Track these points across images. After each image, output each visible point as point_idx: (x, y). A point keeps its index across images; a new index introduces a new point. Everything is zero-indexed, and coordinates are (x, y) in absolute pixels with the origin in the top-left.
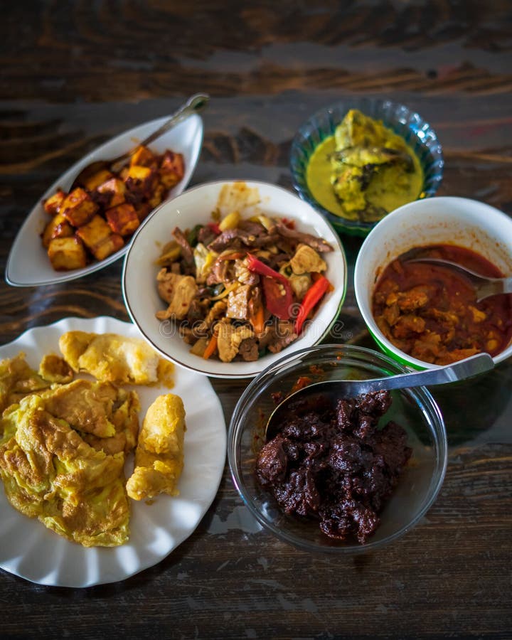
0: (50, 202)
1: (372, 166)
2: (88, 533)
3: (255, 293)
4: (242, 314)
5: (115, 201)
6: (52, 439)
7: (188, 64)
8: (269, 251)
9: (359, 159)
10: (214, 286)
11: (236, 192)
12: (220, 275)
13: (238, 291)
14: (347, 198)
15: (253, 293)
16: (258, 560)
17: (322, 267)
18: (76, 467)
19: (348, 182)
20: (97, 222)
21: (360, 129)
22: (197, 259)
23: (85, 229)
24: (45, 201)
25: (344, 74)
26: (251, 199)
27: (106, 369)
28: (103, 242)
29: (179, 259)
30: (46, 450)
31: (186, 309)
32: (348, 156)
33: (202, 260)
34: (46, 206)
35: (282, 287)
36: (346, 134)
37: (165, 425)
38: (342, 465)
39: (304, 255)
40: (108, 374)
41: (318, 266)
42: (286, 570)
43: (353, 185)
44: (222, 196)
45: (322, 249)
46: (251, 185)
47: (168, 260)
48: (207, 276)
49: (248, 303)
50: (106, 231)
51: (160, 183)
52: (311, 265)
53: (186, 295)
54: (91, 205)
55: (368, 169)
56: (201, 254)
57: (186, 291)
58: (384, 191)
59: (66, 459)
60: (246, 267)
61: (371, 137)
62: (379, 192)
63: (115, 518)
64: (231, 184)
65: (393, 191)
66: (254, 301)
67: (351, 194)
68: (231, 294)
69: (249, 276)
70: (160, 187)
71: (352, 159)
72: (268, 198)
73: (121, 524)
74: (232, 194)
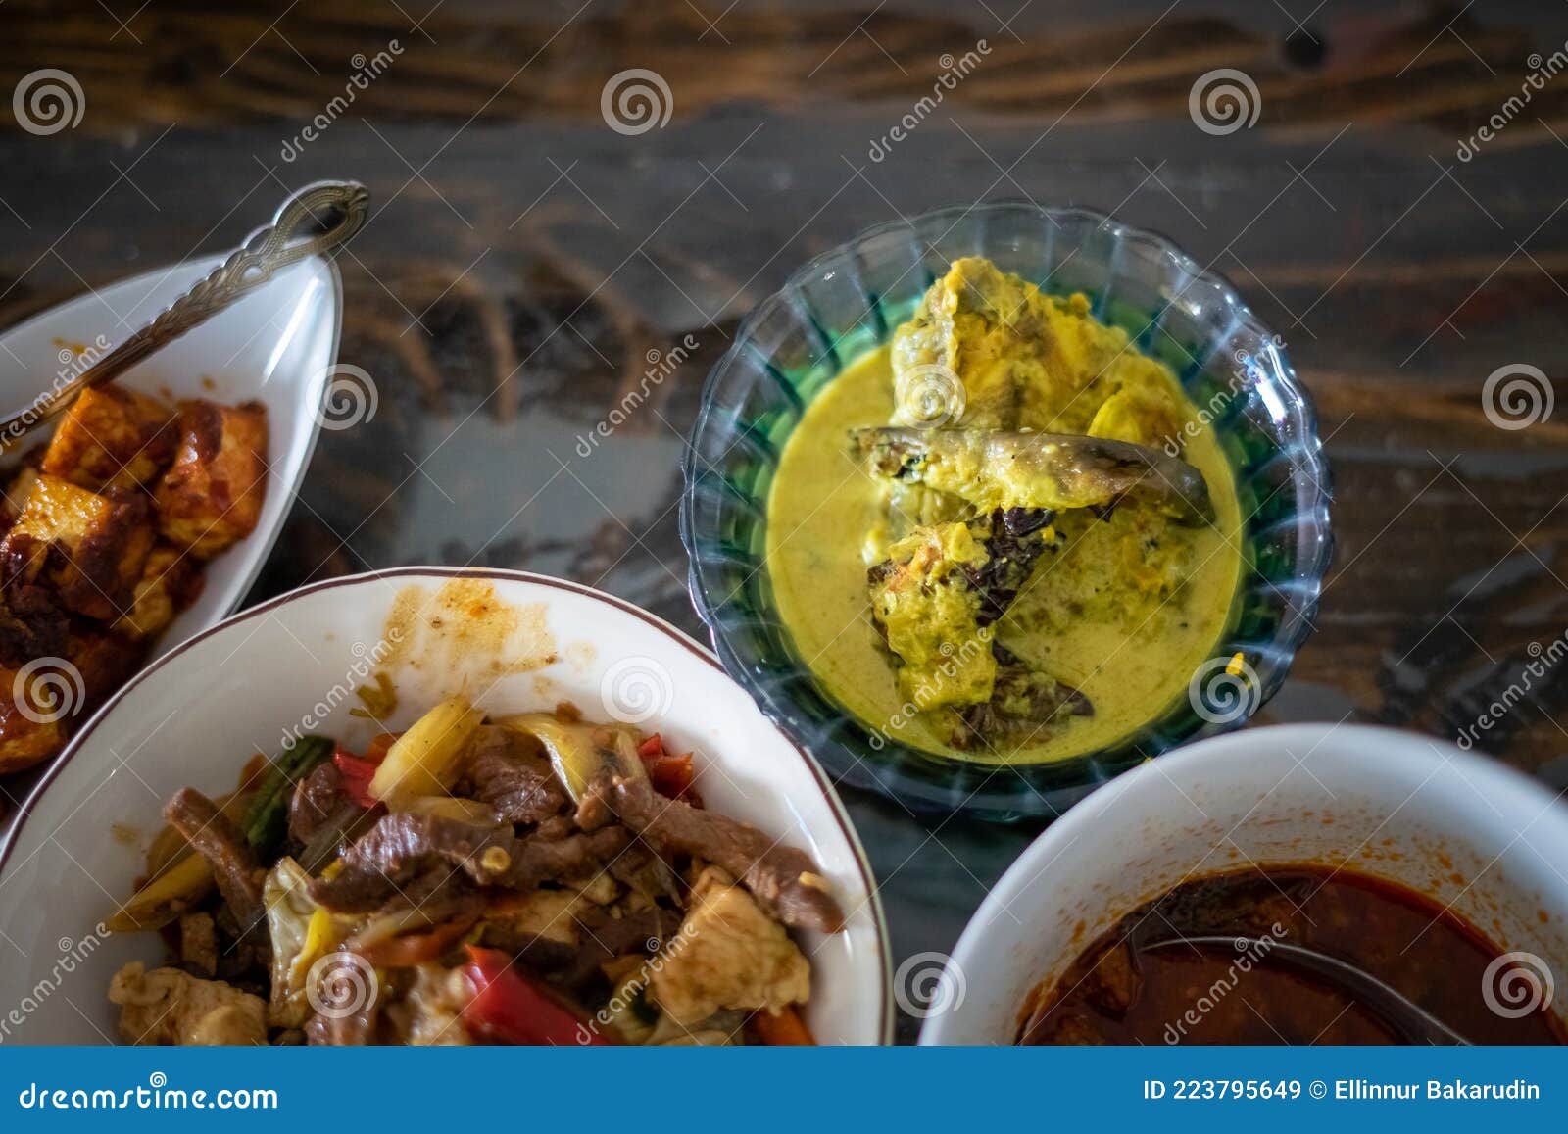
1: (1029, 519)
8: (577, 892)
9: (977, 478)
11: (454, 616)
14: (920, 654)
17: (794, 988)
19: (926, 592)
21: (990, 341)
22: (276, 920)
29: (209, 897)
32: (937, 454)
33: (294, 926)
36: (935, 356)
39: (715, 939)
41: (774, 981)
43: (947, 605)
45: (796, 910)
47: (164, 906)
51: (163, 543)
52: (745, 981)
55: (1012, 531)
56: (292, 902)
58: (1077, 609)
61: (1036, 373)
62: (1059, 613)
64: (431, 586)
65: (1117, 610)
67: (937, 639)
70: (165, 558)
74: (438, 623)
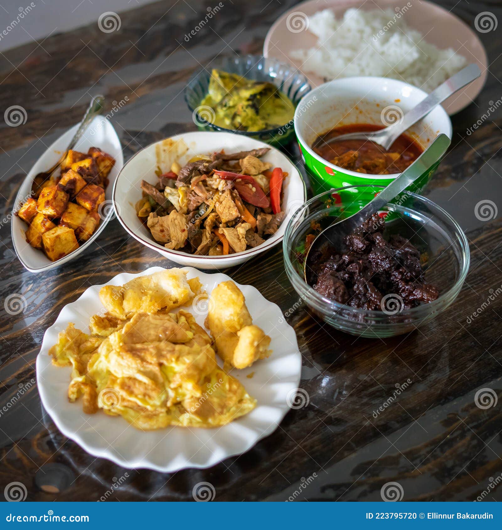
2: (222, 413)
3: (236, 194)
4: (235, 213)
5: (79, 186)
6: (151, 354)
7: (50, 109)
9: (241, 98)
10: (197, 209)
11: (166, 148)
12: (202, 192)
13: (221, 200)
14: (249, 123)
15: (234, 194)
16: (358, 378)
17: (268, 166)
18: (184, 363)
20: (72, 207)
21: (227, 80)
22: (170, 198)
23: (67, 215)
25: (174, 73)
26: (181, 150)
27: (151, 301)
28: (86, 220)
30: (151, 364)
31: (186, 233)
32: (230, 100)
33: (175, 197)
35: (250, 186)
36: (219, 87)
37: (234, 303)
38: (386, 265)
40: (153, 305)
41: (263, 166)
42: (383, 374)
43: (250, 112)
44: (158, 155)
45: (259, 153)
48: (187, 205)
49: (235, 203)
53: (181, 223)
55: (252, 98)
56: (172, 194)
59: (172, 361)
60: (219, 178)
63: (235, 393)
64: (160, 143)
65: (275, 113)
66: (239, 200)
67: (251, 119)
68: (217, 205)
69: (226, 182)
71: (234, 100)
72: (194, 143)
73: (242, 395)
74: (164, 151)
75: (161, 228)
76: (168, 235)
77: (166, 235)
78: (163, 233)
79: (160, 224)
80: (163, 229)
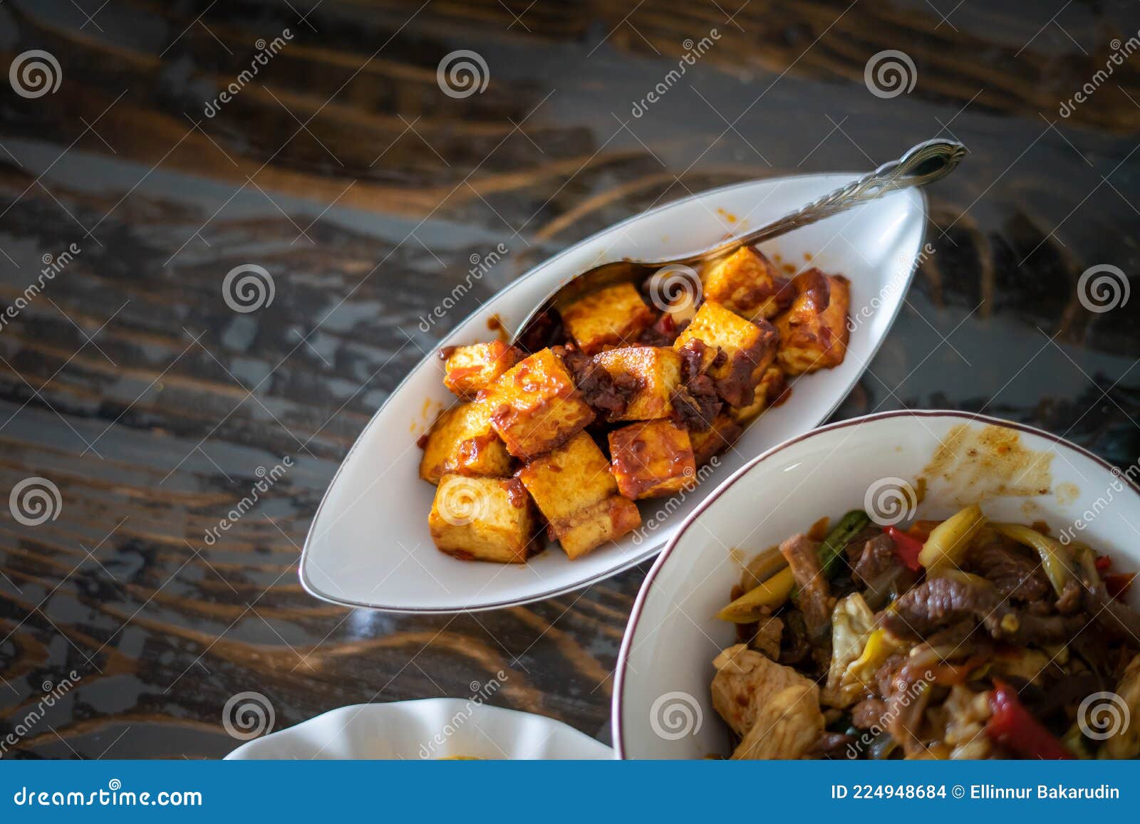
0: (462, 360)
5: (642, 408)
11: (985, 450)
20: (582, 453)
22: (839, 633)
23: (543, 469)
24: (450, 352)
26: (1023, 479)
28: (585, 514)
29: (785, 608)
33: (852, 640)
34: (450, 365)
44: (943, 454)
46: (1033, 443)
47: (755, 608)
48: (859, 698)
50: (600, 483)
51: (776, 361)
54: (574, 407)
56: (853, 624)
57: (792, 727)
60: (983, 723)
70: (774, 372)
72: (1073, 490)
75: (746, 693)
76: (749, 724)
77: (743, 718)
78: (741, 709)
79: (749, 682)
80: (748, 700)
